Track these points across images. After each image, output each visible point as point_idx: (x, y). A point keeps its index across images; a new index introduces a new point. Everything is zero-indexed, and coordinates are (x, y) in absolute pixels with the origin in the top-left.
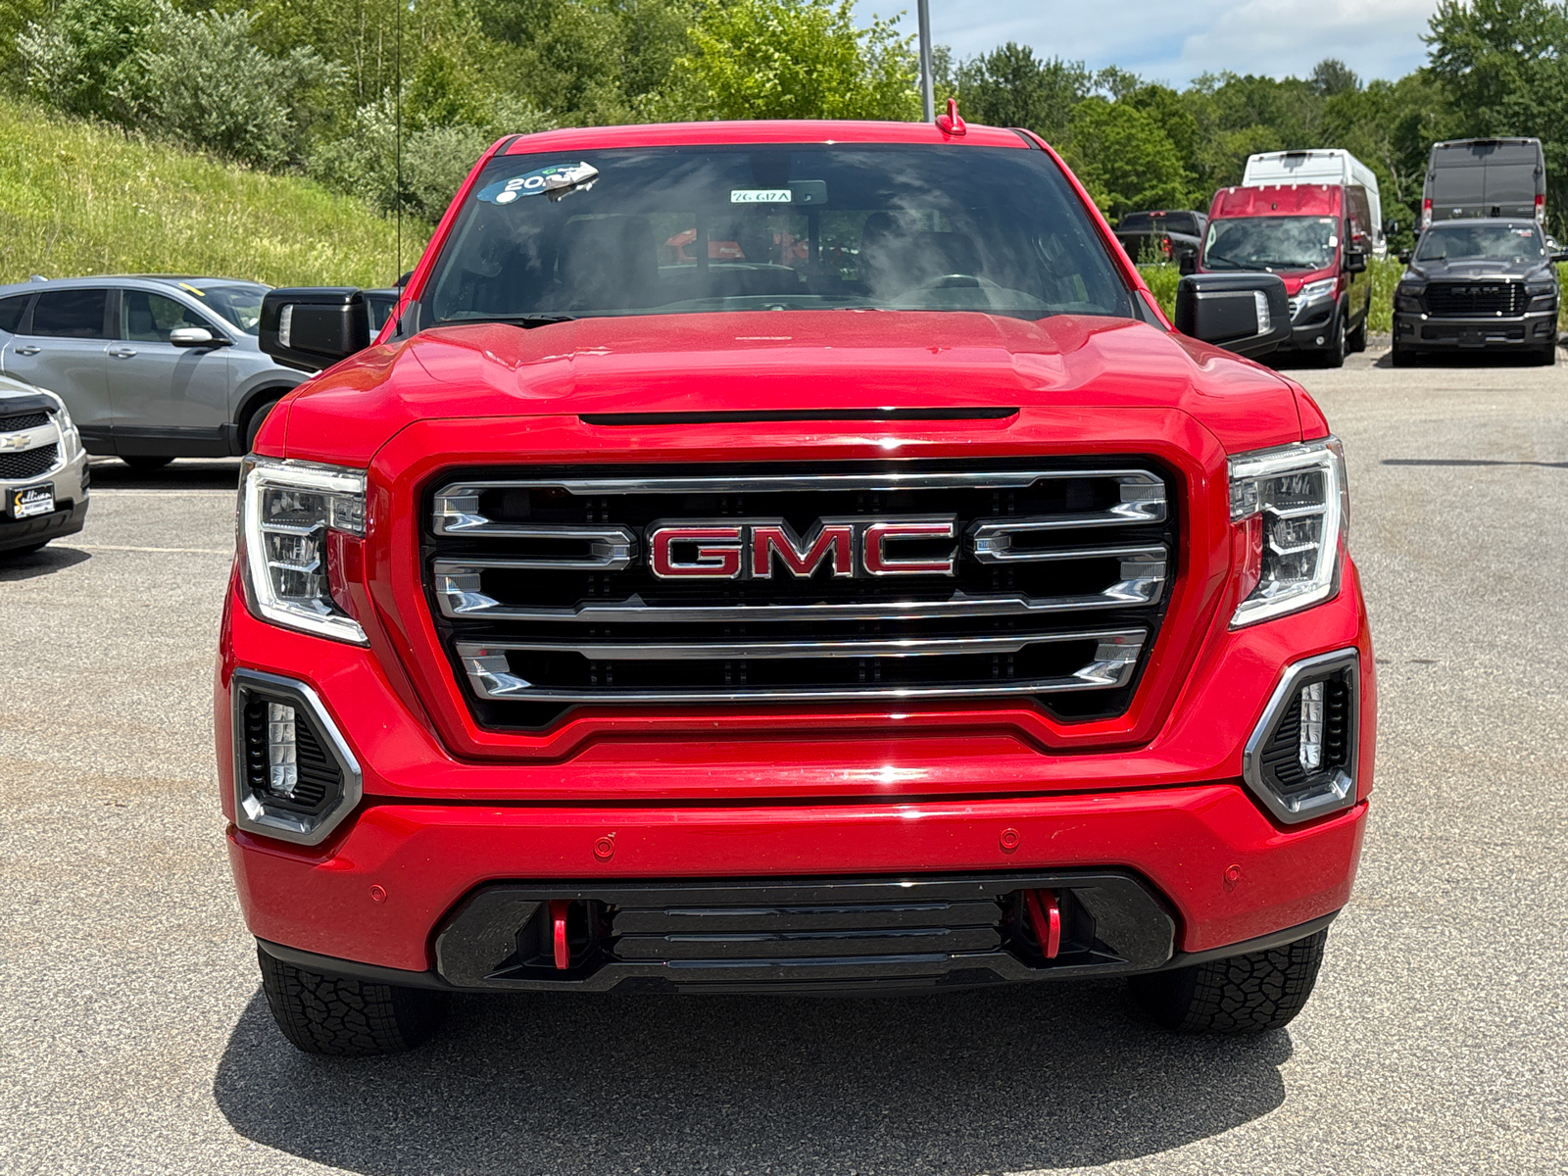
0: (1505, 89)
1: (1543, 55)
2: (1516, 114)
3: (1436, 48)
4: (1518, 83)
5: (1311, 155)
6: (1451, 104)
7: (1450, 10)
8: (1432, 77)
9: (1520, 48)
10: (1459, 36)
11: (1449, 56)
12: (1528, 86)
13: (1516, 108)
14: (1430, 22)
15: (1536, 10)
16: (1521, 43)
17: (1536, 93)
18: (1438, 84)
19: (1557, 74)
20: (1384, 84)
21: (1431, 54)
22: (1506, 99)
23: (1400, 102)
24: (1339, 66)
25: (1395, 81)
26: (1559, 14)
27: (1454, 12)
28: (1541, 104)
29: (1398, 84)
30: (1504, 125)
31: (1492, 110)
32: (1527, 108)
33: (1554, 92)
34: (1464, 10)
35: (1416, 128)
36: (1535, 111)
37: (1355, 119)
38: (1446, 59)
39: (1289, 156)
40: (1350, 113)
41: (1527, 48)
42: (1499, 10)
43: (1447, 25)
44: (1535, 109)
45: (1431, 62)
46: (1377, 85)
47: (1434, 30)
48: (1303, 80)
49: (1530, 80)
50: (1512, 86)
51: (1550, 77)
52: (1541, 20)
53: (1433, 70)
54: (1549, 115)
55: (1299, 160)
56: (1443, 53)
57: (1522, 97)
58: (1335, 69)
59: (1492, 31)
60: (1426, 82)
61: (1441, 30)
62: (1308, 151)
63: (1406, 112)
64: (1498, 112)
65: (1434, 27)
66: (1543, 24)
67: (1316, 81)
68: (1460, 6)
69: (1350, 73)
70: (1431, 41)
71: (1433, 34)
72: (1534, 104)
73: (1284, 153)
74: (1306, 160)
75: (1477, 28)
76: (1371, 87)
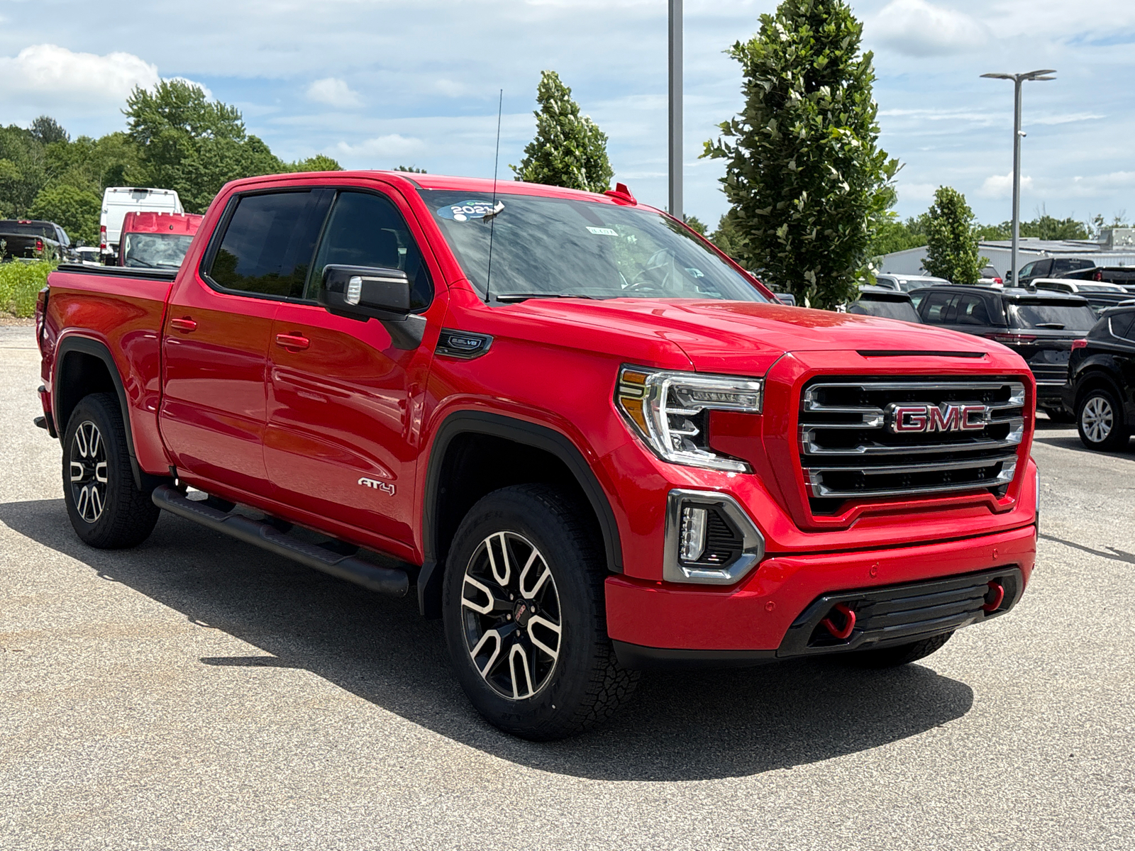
0: (181, 155)
1: (204, 134)
2: (190, 172)
3: (132, 120)
4: (191, 152)
5: (151, 191)
6: (144, 160)
7: (142, 96)
8: (131, 140)
9: (189, 128)
10: (148, 114)
11: (143, 127)
12: (196, 154)
13: (190, 168)
14: (128, 101)
15: (199, 104)
16: (189, 124)
17: (202, 160)
18: (134, 146)
19: (215, 148)
20: (89, 140)
21: (129, 124)
22: (183, 161)
23: (104, 154)
24: (52, 122)
25: (97, 139)
26: (213, 110)
27: (144, 97)
28: (205, 167)
29: (100, 141)
30: (182, 179)
31: (173, 168)
32: (197, 169)
33: (213, 160)
34: (151, 97)
35: (121, 174)
36: (203, 172)
37: (69, 162)
38: (140, 129)
39: (135, 191)
40: (66, 158)
41: (194, 129)
42: (174, 100)
43: (139, 105)
44: (203, 170)
45: (130, 129)
46: (83, 140)
47: (131, 107)
48: (24, 128)
49: (198, 151)
50: (187, 153)
51: (210, 150)
52: (203, 112)
53: (131, 135)
54: (212, 176)
55: (143, 194)
56: (137, 124)
57: (194, 161)
58: (49, 125)
59: (170, 113)
60: (126, 142)
61: (135, 107)
62: (149, 189)
63: (111, 162)
64: (178, 169)
65: (131, 105)
66: (204, 114)
67: (34, 131)
68: (149, 94)
69: (61, 127)
70: (129, 115)
71: (130, 110)
72: (201, 167)
73: (133, 188)
74: (148, 195)
75: (160, 110)
76: (79, 141)
